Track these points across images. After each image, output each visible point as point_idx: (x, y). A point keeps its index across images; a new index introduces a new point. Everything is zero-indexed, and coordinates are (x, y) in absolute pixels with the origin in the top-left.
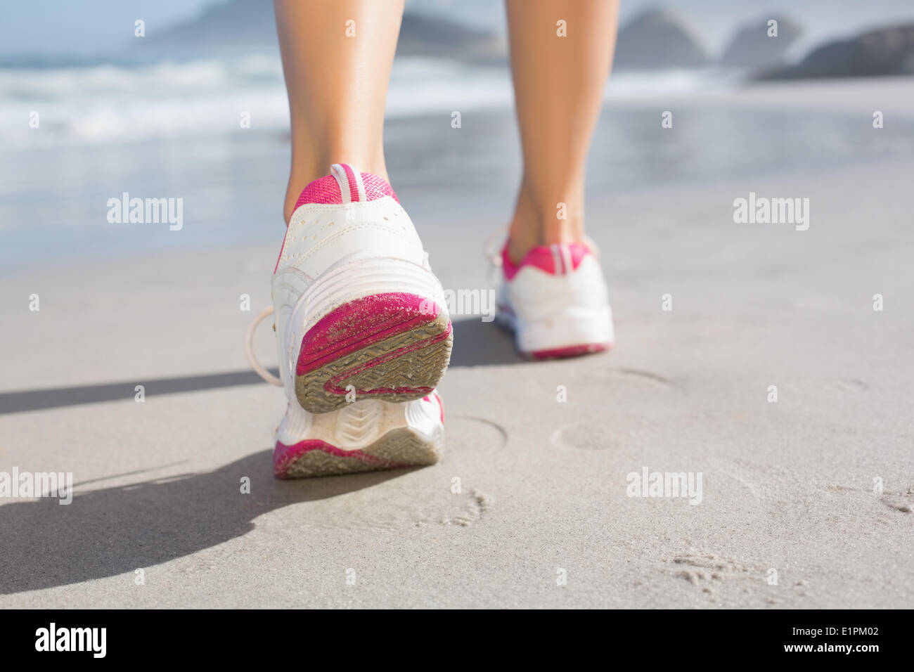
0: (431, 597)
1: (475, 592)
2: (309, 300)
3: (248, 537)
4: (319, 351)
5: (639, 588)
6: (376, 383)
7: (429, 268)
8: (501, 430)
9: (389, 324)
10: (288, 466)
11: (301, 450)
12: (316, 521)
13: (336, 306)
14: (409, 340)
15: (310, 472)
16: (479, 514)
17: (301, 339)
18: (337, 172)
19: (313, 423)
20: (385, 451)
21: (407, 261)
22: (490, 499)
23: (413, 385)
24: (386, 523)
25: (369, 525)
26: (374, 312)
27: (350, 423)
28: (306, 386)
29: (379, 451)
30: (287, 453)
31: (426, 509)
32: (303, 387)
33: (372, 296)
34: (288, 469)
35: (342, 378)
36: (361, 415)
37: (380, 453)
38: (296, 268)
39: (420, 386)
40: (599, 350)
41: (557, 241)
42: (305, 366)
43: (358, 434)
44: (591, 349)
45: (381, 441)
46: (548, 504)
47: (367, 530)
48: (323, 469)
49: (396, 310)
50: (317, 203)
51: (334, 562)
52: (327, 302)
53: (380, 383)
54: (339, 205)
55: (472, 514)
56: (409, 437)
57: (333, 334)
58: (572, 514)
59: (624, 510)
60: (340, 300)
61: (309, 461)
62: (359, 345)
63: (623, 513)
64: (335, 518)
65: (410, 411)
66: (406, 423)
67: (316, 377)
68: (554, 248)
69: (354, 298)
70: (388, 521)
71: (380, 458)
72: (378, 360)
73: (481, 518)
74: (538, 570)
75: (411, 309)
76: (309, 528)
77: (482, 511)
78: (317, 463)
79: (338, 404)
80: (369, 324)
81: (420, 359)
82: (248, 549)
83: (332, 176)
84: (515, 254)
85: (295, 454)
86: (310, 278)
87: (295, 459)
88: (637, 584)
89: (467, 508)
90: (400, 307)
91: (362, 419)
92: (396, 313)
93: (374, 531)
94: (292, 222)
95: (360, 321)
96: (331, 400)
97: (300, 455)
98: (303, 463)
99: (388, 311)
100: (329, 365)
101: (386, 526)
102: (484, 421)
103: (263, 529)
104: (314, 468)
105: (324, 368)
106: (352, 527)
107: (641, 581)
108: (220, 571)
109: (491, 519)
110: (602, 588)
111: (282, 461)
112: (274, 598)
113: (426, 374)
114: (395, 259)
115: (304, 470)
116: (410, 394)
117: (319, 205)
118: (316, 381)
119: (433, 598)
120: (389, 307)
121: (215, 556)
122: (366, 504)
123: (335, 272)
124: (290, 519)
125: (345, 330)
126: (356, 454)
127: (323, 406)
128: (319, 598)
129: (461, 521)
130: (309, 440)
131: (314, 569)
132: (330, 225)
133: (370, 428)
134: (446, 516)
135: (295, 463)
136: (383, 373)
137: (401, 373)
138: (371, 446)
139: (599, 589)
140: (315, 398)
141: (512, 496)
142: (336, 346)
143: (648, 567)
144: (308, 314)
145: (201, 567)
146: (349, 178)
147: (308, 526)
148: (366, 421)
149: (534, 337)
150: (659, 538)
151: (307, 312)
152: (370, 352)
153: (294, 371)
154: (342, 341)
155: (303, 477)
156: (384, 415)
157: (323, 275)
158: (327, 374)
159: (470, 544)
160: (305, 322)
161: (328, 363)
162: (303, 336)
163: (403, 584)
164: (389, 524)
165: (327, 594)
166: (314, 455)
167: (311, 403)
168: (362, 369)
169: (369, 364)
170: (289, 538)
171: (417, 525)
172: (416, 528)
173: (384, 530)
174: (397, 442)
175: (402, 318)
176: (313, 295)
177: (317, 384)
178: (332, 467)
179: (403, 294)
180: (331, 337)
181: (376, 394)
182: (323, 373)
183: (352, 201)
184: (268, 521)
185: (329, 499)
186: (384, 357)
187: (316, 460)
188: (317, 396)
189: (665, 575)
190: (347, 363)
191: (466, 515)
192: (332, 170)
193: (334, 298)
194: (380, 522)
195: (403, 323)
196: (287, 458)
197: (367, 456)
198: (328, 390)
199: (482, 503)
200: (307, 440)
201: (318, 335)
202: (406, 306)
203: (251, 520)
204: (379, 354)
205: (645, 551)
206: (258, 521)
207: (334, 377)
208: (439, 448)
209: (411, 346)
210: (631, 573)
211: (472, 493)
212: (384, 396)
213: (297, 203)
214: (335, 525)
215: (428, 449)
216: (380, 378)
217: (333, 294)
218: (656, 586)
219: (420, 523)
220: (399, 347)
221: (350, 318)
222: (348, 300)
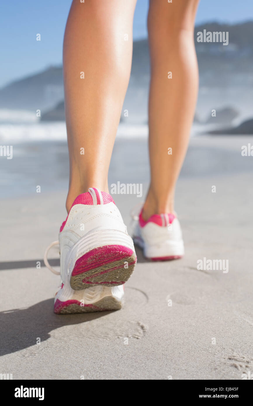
0: (131, 372)
1: (149, 371)
2: (79, 245)
3: (49, 341)
4: (83, 267)
5: (217, 370)
6: (103, 280)
7: (127, 233)
8: (145, 294)
9: (112, 258)
10: (62, 310)
11: (68, 304)
12: (75, 334)
13: (91, 249)
14: (120, 264)
15: (70, 312)
16: (143, 333)
17: (75, 262)
18: (91, 191)
19: (74, 293)
20: (102, 305)
21: (120, 231)
22: (146, 327)
23: (118, 281)
24: (105, 336)
25: (98, 337)
26: (107, 253)
27: (89, 294)
28: (75, 280)
29: (99, 305)
30: (62, 305)
31: (120, 330)
32: (74, 281)
33: (106, 246)
34: (61, 311)
35: (90, 278)
36: (94, 291)
37: (100, 306)
38: (73, 231)
39: (121, 281)
40: (179, 258)
41: (164, 213)
42: (75, 272)
43: (92, 298)
44: (175, 257)
45: (101, 301)
46: (171, 330)
47: (98, 339)
48: (76, 311)
49: (116, 252)
50: (82, 204)
51: (87, 354)
52: (88, 247)
53: (105, 280)
54: (92, 206)
55: (140, 333)
56: (113, 299)
57: (89, 261)
58: (182, 335)
59: (203, 334)
60: (93, 247)
61: (70, 308)
62: (99, 265)
63: (203, 335)
64: (83, 333)
65: (114, 290)
66: (111, 294)
67: (79, 277)
68: (162, 216)
69: (99, 246)
70: (106, 335)
71: (99, 308)
72: (106, 271)
73: (144, 335)
74: (173, 361)
75: (122, 252)
76: (73, 337)
77: (144, 332)
78: (74, 309)
79: (87, 287)
80: (104, 258)
81: (122, 271)
82: (50, 346)
83: (89, 193)
84: (145, 217)
85: (65, 306)
86: (79, 236)
87: (65, 307)
88: (216, 369)
89: (138, 330)
90: (117, 251)
91: (94, 292)
92: (116, 253)
93: (101, 340)
94: (70, 213)
95: (101, 256)
96: (84, 286)
97: (67, 306)
98: (68, 309)
99: (112, 252)
100: (86, 273)
101: (105, 337)
102: (137, 289)
103: (54, 337)
104: (72, 311)
105: (84, 274)
106: (91, 337)
107: (217, 368)
108: (40, 357)
109: (149, 336)
110: (201, 370)
111: (59, 308)
112: (65, 370)
113: (124, 277)
114: (115, 230)
115: (68, 311)
116: (116, 284)
117: (83, 205)
118: (79, 279)
119: (133, 373)
120: (113, 251)
121: (36, 349)
122: (95, 327)
123: (90, 235)
124: (64, 333)
125: (94, 260)
126: (90, 306)
127: (80, 288)
128: (84, 371)
129: (136, 337)
130: (72, 300)
131: (79, 357)
132: (88, 214)
133: (97, 295)
134: (129, 334)
135: (65, 309)
136: (107, 276)
137: (114, 276)
138: (96, 303)
139: (200, 370)
140: (78, 285)
141: (155, 326)
142: (90, 266)
143: (218, 361)
144: (78, 252)
145: (31, 354)
146: (96, 195)
147: (72, 336)
148: (95, 293)
149: (152, 252)
150: (220, 348)
151: (78, 250)
152: (103, 268)
153: (70, 274)
154: (92, 264)
155: (66, 314)
156: (103, 291)
157: (85, 235)
158: (85, 276)
159: (142, 347)
160: (77, 255)
161: (86, 272)
162: (76, 261)
163: (118, 365)
164: (106, 337)
165: (87, 369)
166: (73, 306)
167: (76, 287)
168: (99, 274)
169: (102, 273)
170: (66, 342)
171: (118, 338)
172: (118, 339)
173: (105, 340)
174: (107, 302)
175: (118, 255)
176: (82, 243)
177: (79, 280)
178: (79, 310)
179: (119, 246)
180: (88, 262)
181: (103, 284)
182: (83, 276)
183: (98, 204)
184: (56, 333)
185: (79, 324)
186: (108, 270)
187: (73, 308)
188: (78, 284)
189: (226, 365)
190: (93, 272)
191: (138, 334)
192: (89, 190)
193: (90, 246)
194: (103, 336)
195: (118, 257)
196: (61, 307)
197: (94, 306)
198: (84, 282)
199: (144, 328)
200: (71, 300)
201: (83, 261)
202: (120, 251)
203: (48, 333)
204: (107, 269)
205: (216, 353)
206: (51, 333)
207: (87, 277)
208: (123, 304)
209: (120, 266)
210: (212, 363)
211: (139, 324)
212: (106, 284)
213: (74, 203)
214: (84, 336)
215: (119, 304)
216: (105, 278)
217: (90, 244)
218: (223, 370)
219: (119, 337)
220: (115, 266)
221: (97, 255)
222: (96, 247)
